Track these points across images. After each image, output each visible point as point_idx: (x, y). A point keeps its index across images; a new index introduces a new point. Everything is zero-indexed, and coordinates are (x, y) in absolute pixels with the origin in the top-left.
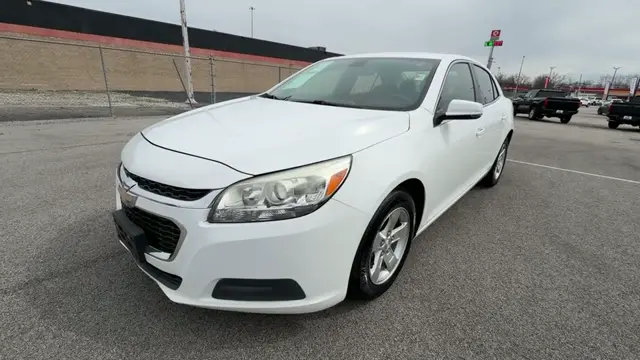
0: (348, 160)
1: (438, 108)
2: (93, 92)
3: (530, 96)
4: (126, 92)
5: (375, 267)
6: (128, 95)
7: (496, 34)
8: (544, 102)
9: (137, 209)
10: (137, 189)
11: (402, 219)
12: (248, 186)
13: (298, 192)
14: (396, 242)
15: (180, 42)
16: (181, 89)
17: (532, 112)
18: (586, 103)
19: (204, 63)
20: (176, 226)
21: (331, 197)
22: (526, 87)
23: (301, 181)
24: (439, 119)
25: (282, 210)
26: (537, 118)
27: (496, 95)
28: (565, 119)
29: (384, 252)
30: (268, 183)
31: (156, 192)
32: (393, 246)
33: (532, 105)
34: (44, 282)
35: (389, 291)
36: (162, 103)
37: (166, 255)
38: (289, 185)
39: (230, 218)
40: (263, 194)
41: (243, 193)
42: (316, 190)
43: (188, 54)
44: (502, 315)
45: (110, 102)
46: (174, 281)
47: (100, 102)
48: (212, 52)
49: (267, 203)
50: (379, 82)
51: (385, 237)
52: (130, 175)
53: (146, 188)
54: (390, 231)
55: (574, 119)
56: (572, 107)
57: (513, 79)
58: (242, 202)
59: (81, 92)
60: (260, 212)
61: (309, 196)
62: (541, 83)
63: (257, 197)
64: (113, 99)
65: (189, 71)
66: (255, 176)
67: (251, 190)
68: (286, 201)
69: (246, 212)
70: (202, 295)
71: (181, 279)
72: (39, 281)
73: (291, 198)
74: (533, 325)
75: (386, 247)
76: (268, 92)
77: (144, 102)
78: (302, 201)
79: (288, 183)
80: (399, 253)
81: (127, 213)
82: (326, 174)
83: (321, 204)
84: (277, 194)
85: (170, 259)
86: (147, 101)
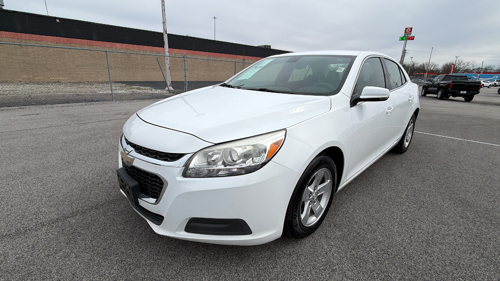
0: (284, 132)
1: (354, 93)
2: (99, 83)
3: (437, 80)
4: (122, 82)
5: (305, 212)
6: (124, 85)
7: (408, 31)
8: (450, 84)
9: (134, 168)
10: (134, 153)
11: (326, 177)
12: (211, 151)
13: (246, 156)
14: (322, 195)
15: (162, 45)
16: (162, 79)
17: (440, 93)
18: (488, 84)
19: (179, 60)
20: (160, 180)
21: (270, 160)
22: (435, 73)
23: (249, 148)
24: (355, 101)
25: (235, 169)
26: (445, 97)
27: (404, 81)
28: (468, 98)
29: (312, 202)
30: (225, 149)
31: (147, 155)
32: (320, 198)
33: (439, 87)
34: (69, 219)
35: (316, 232)
36: (149, 91)
37: (153, 200)
38: (240, 151)
39: (198, 174)
40: (222, 157)
41: (207, 157)
42: (259, 154)
43: (167, 54)
44: (406, 254)
45: (111, 90)
46: (158, 219)
47: (105, 90)
48: (185, 52)
49: (224, 164)
50: (311, 73)
51: (312, 191)
52: (129, 143)
53: (140, 153)
54: (316, 186)
55: (476, 98)
56: (475, 88)
57: (423, 66)
58: (206, 163)
59: (91, 83)
60: (219, 170)
61: (255, 158)
62: (448, 69)
63: (217, 159)
64: (114, 88)
65: (167, 66)
66: (216, 144)
67: (213, 154)
68: (238, 162)
69: (209, 170)
70: (178, 229)
71: (163, 217)
72: (65, 218)
73: (241, 160)
74: (431, 261)
75: (313, 198)
76: (226, 82)
77: (135, 90)
78: (249, 163)
79: (239, 149)
80: (324, 203)
81: (126, 170)
82: (267, 143)
83: (264, 164)
84: (231, 157)
85: (157, 203)
86: (137, 89)
